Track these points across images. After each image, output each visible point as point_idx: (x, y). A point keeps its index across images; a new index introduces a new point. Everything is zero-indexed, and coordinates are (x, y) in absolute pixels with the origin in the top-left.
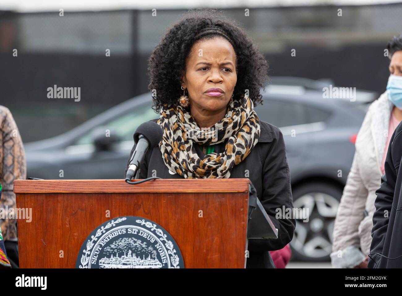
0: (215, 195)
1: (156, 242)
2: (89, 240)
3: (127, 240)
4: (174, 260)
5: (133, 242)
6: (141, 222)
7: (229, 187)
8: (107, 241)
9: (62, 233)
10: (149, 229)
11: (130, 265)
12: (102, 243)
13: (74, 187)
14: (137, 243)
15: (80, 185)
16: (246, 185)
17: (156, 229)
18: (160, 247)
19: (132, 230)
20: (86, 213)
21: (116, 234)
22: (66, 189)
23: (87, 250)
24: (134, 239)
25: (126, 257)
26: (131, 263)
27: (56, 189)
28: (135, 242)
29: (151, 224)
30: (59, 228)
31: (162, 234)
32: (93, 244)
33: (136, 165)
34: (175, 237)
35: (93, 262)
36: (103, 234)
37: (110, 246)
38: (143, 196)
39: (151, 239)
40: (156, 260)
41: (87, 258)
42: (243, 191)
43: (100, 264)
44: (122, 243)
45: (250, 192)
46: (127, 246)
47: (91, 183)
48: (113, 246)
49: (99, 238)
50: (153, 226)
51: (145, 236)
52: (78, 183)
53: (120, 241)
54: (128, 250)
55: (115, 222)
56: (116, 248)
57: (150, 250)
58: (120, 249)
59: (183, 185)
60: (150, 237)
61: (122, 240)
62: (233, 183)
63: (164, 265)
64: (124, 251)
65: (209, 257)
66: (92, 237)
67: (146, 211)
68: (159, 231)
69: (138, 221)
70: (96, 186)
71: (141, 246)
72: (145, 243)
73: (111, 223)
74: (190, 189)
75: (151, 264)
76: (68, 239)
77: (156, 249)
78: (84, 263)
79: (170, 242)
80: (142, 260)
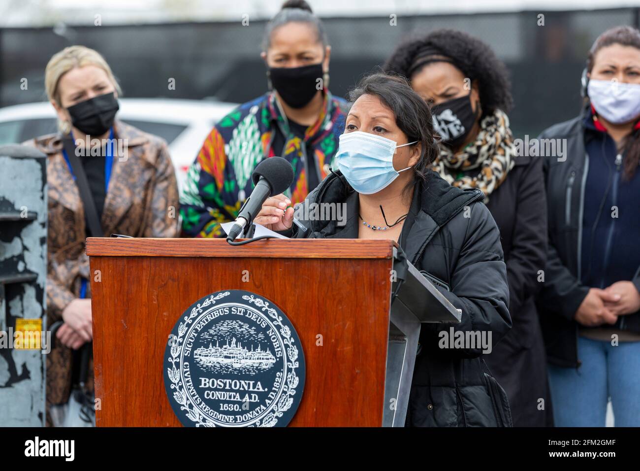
0: (347, 261)
1: (268, 327)
2: (181, 323)
4: (292, 353)
5: (238, 326)
6: (249, 298)
7: (365, 251)
8: (204, 324)
9: (147, 312)
10: (260, 309)
11: (234, 359)
12: (198, 326)
13: (162, 249)
14: (243, 328)
15: (170, 246)
16: (389, 248)
18: (273, 333)
19: (237, 310)
20: (178, 285)
21: (216, 315)
22: (153, 251)
23: (179, 337)
24: (240, 322)
25: (229, 348)
26: (236, 356)
27: (139, 250)
28: (241, 326)
29: (262, 301)
30: (144, 305)
31: (277, 316)
32: (187, 328)
33: (245, 218)
34: (295, 320)
35: (186, 353)
37: (208, 332)
38: (252, 262)
39: (262, 322)
40: (268, 352)
41: (178, 347)
42: (384, 257)
43: (195, 357)
44: (224, 328)
45: (394, 257)
46: (231, 332)
48: (212, 332)
50: (264, 304)
51: (253, 318)
52: (168, 243)
53: (222, 326)
55: (215, 299)
56: (216, 335)
57: (260, 338)
59: (304, 247)
60: (260, 320)
61: (223, 323)
62: (371, 245)
63: (278, 359)
64: (227, 338)
65: (339, 350)
66: (186, 318)
67: (257, 283)
68: (273, 312)
69: (245, 297)
70: (191, 248)
71: (249, 332)
72: (253, 328)
73: (210, 299)
74: (314, 253)
75: (262, 357)
76: (155, 321)
77: (267, 337)
78: (175, 355)
79: (287, 328)
80: (249, 351)
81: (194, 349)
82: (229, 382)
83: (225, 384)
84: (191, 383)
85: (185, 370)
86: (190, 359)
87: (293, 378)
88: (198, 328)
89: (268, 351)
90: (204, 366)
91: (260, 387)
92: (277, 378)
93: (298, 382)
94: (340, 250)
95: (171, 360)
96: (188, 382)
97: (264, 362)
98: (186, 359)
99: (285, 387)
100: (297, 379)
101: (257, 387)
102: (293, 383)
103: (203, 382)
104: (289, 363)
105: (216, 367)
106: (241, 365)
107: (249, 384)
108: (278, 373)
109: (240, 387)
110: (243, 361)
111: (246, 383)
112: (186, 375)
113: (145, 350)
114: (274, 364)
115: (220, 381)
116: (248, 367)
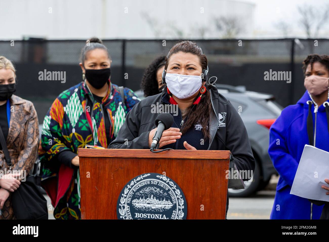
0: (208, 160)
1: (169, 190)
2: (126, 188)
3: (151, 188)
4: (181, 202)
5: (154, 189)
6: (160, 177)
7: (217, 156)
8: (137, 189)
9: (108, 183)
10: (165, 182)
11: (152, 204)
12: (134, 189)
13: (117, 154)
15: (121, 152)
16: (228, 154)
18: (172, 193)
19: (154, 182)
20: (124, 170)
21: (144, 184)
22: (112, 155)
23: (125, 194)
24: (155, 188)
25: (150, 199)
26: (153, 203)
27: (105, 154)
28: (156, 190)
30: (107, 179)
31: (173, 185)
32: (129, 190)
33: (156, 140)
34: (182, 187)
35: (128, 201)
36: (135, 184)
37: (139, 192)
38: (161, 160)
39: (166, 188)
41: (124, 199)
42: (226, 158)
43: (133, 203)
44: (147, 190)
45: (230, 159)
46: (150, 192)
47: (128, 151)
48: (141, 192)
49: (132, 186)
50: (167, 179)
51: (162, 186)
52: (119, 151)
53: (146, 189)
54: (151, 195)
55: (143, 177)
56: (143, 193)
57: (165, 195)
58: (146, 194)
59: (187, 154)
60: (165, 187)
61: (147, 188)
62: (220, 153)
63: (174, 205)
64: (149, 195)
65: (203, 200)
66: (128, 186)
67: (163, 170)
68: (171, 183)
69: (158, 176)
70: (131, 153)
71: (159, 192)
72: (162, 190)
73: (140, 177)
74: (192, 156)
75: (166, 204)
76: (112, 187)
77: (169, 195)
78: (122, 203)
79: (178, 190)
80: (160, 201)
81: (132, 200)
82: (150, 215)
83: (147, 216)
84: (131, 215)
85: (128, 209)
86: (130, 204)
87: (181, 213)
88: (134, 190)
89: (169, 201)
90: (137, 208)
91: (165, 217)
92: (173, 213)
93: (183, 215)
94: (205, 155)
95: (121, 205)
96: (129, 215)
97: (167, 206)
98: (128, 204)
99: (177, 217)
100: (183, 213)
101: (163, 217)
102: (181, 215)
103: (137, 215)
104: (179, 206)
105: (143, 208)
106: (155, 207)
107: (159, 216)
108: (174, 211)
109: (155, 217)
110: (156, 205)
111: (158, 215)
112: (128, 212)
113: (107, 201)
114: (172, 207)
116: (159, 208)
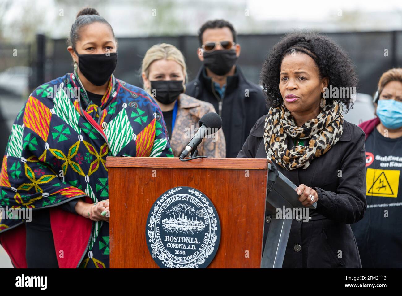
1: (201, 208)
2: (156, 205)
3: (182, 206)
4: (213, 222)
5: (185, 207)
6: (192, 191)
7: (253, 165)
8: (168, 206)
9: (138, 199)
11: (183, 225)
13: (146, 163)
15: (150, 161)
16: (266, 164)
17: (202, 197)
18: (204, 211)
19: (185, 198)
20: (155, 183)
21: (174, 200)
22: (141, 164)
23: (154, 213)
24: (186, 205)
25: (180, 219)
26: (184, 223)
27: (134, 164)
28: (187, 207)
29: (198, 193)
30: (136, 195)
31: (206, 201)
32: (158, 208)
33: (191, 147)
34: (215, 204)
35: (158, 222)
36: (165, 200)
38: (194, 171)
39: (198, 205)
40: (201, 221)
41: (154, 218)
42: (262, 168)
43: (162, 224)
44: (178, 208)
45: (269, 169)
46: (181, 210)
48: (171, 210)
49: (162, 203)
50: (200, 194)
51: (194, 202)
54: (182, 213)
55: (173, 191)
56: (174, 212)
57: (197, 214)
58: (176, 212)
59: (221, 162)
60: (197, 203)
61: (178, 205)
62: (256, 162)
63: (206, 226)
64: (179, 214)
65: (238, 220)
66: (158, 202)
67: (196, 183)
68: (204, 199)
69: (189, 191)
70: (161, 162)
71: (191, 210)
72: (193, 208)
73: (171, 192)
74: (226, 166)
75: (198, 224)
76: (142, 203)
78: (152, 223)
79: (211, 208)
80: (191, 221)
81: (162, 219)
82: (180, 238)
83: (178, 239)
84: (160, 239)
85: (157, 231)
86: (160, 225)
87: (214, 236)
88: (164, 208)
90: (167, 229)
91: (197, 241)
92: (205, 236)
93: (216, 239)
94: (240, 165)
95: (150, 226)
96: (159, 238)
97: (199, 227)
98: (158, 225)
99: (210, 241)
100: (216, 236)
101: (195, 241)
102: (214, 239)
103: (166, 238)
104: (212, 228)
105: (173, 229)
106: (186, 229)
107: (191, 239)
108: (206, 233)
109: (186, 241)
110: (188, 226)
111: (189, 239)
112: (157, 234)
113: (136, 220)
114: (204, 228)
115: (176, 238)
116: (190, 230)
